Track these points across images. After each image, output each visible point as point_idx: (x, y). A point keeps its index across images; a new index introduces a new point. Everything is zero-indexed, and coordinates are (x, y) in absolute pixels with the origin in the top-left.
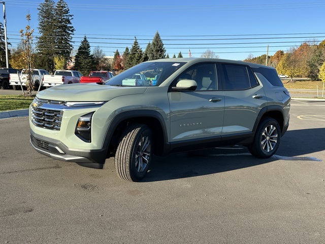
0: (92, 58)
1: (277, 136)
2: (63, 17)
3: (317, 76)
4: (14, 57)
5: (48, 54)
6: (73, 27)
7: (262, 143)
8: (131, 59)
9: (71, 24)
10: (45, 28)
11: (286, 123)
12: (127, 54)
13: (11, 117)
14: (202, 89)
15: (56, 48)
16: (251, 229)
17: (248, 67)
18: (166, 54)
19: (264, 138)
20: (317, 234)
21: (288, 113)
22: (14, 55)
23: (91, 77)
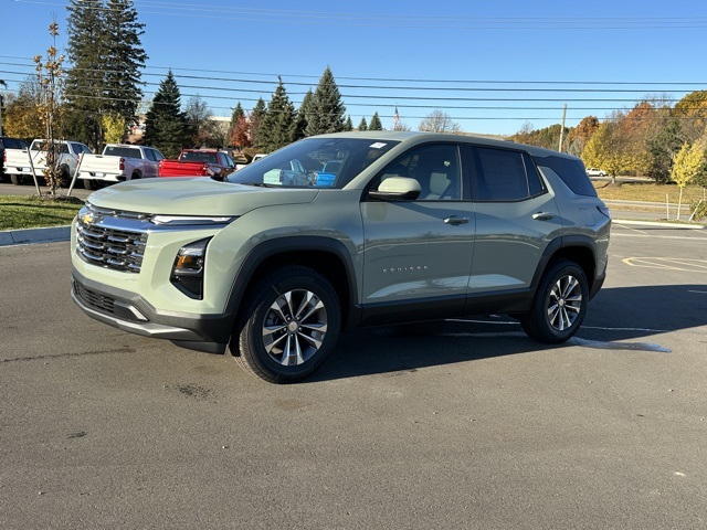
0: (183, 120)
1: (580, 298)
2: (122, 29)
3: (668, 174)
4: (11, 113)
5: (87, 107)
6: (143, 51)
7: (550, 311)
8: (270, 124)
9: (139, 44)
10: (81, 49)
11: (599, 273)
12: (261, 113)
13: (15, 243)
14: (430, 197)
15: (105, 95)
16: (526, 481)
17: (526, 154)
18: (345, 115)
19: (553, 301)
20: (655, 492)
21: (604, 252)
22: (13, 106)
23: (184, 161)
